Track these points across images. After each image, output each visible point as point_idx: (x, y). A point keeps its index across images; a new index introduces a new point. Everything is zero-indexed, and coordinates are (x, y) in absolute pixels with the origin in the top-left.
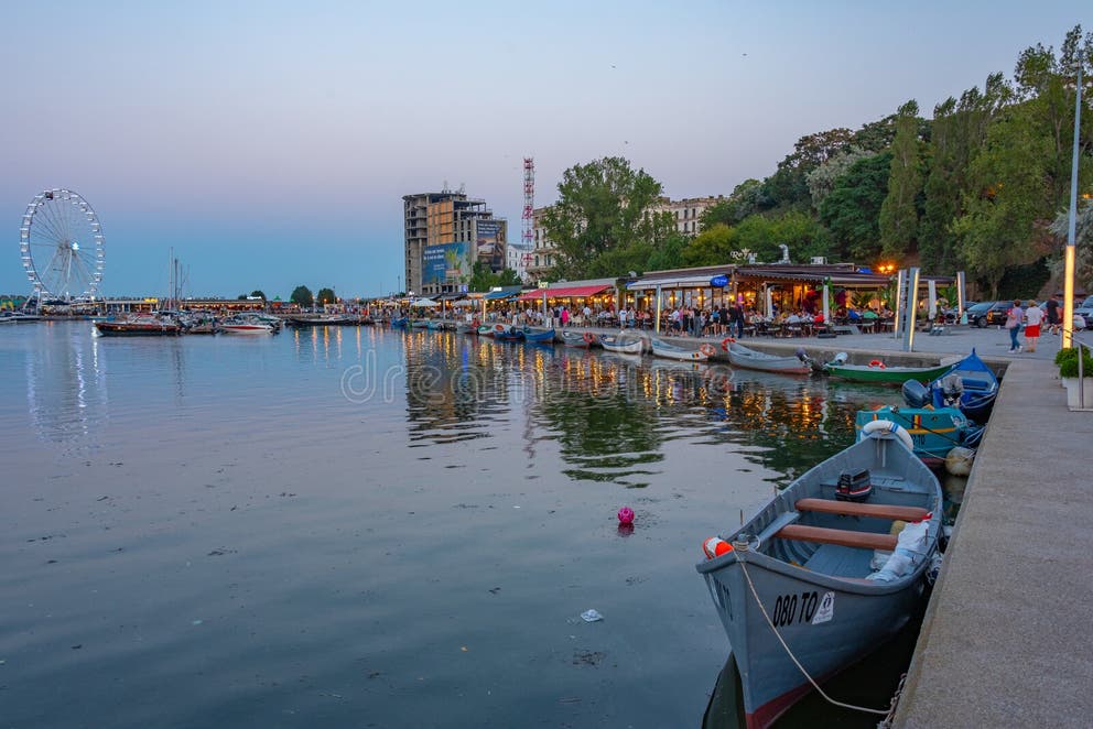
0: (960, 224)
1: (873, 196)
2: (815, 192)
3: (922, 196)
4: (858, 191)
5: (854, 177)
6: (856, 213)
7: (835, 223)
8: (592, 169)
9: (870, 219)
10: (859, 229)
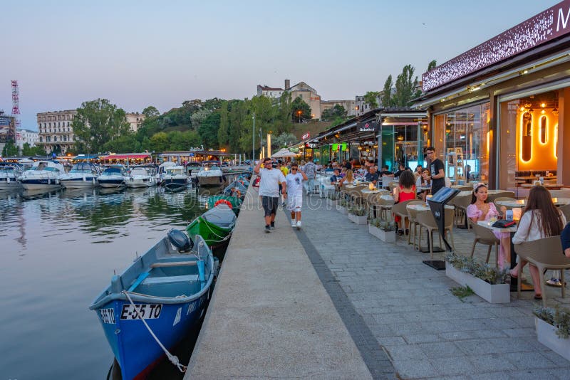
0: (242, 140)
1: (215, 127)
2: (193, 123)
3: (229, 129)
4: (210, 125)
5: (209, 121)
6: (210, 132)
7: (203, 134)
8: (95, 104)
9: (214, 134)
10: (211, 137)
